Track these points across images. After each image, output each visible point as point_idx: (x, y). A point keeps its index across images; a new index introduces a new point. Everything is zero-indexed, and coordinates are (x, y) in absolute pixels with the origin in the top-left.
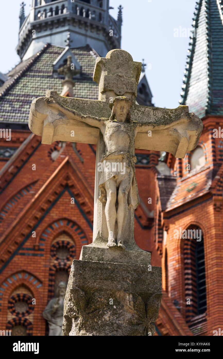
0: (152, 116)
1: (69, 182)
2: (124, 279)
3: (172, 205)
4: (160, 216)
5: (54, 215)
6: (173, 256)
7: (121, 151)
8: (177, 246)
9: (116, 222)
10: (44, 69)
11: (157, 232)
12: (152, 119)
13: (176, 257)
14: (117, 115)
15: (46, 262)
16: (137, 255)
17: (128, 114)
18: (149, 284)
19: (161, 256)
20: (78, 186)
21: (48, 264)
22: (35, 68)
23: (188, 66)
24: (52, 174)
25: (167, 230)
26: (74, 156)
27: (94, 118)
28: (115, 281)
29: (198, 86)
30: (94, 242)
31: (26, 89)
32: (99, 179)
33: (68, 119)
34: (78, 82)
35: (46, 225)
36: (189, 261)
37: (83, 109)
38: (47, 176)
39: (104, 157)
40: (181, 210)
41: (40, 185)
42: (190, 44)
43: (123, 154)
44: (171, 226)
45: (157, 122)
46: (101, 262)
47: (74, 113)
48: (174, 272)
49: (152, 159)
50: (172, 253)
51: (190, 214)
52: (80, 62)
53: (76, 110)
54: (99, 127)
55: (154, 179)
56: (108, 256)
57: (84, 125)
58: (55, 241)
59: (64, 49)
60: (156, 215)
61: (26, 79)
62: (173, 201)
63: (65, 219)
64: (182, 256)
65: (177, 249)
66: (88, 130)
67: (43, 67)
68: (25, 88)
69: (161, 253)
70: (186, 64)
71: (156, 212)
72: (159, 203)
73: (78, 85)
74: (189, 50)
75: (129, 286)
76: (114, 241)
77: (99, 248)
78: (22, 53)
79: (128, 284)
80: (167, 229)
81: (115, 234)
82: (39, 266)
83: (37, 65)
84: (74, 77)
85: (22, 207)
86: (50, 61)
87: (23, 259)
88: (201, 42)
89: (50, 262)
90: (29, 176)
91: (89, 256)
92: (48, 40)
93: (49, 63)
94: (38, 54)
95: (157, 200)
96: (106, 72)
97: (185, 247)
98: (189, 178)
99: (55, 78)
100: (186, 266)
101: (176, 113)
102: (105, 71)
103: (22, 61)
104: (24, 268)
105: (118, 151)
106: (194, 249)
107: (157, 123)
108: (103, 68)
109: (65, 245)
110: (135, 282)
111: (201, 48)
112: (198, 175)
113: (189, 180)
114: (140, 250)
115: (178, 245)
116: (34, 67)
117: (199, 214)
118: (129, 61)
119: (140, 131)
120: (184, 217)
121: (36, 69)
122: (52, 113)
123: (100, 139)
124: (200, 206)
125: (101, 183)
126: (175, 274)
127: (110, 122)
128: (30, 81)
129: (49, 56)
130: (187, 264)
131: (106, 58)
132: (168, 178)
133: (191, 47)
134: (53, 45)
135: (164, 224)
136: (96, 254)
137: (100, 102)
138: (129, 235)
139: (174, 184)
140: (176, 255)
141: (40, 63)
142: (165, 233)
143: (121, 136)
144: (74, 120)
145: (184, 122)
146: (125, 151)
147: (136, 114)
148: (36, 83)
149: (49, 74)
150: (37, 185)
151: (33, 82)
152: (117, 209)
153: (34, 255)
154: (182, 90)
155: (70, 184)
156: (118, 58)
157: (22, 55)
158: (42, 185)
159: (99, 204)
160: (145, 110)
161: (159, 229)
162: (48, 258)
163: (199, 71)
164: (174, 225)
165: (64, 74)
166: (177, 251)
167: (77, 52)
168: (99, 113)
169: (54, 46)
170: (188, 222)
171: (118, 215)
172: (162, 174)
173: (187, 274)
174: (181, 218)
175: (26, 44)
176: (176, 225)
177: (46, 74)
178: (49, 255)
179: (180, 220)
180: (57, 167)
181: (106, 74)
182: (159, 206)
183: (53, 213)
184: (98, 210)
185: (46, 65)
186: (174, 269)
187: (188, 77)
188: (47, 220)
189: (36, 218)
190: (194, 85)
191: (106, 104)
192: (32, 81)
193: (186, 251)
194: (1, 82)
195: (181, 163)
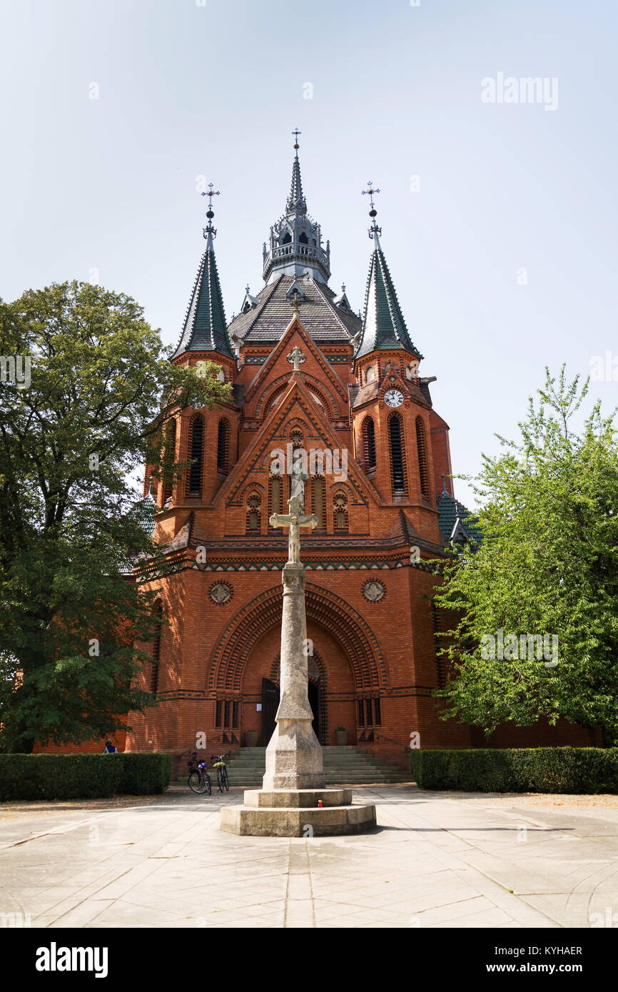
1: (297, 396)
3: (356, 403)
4: (350, 410)
20: (303, 399)
31: (270, 312)
35: (286, 422)
36: (367, 437)
40: (361, 407)
51: (367, 410)
61: (271, 304)
62: (357, 401)
63: (296, 418)
64: (363, 434)
71: (349, 408)
72: (350, 401)
78: (266, 280)
80: (354, 418)
83: (277, 291)
92: (282, 271)
93: (284, 290)
94: (277, 282)
95: (349, 399)
97: (364, 428)
98: (366, 387)
103: (267, 287)
106: (369, 429)
109: (298, 432)
112: (371, 386)
115: (360, 427)
116: (275, 293)
117: (371, 410)
120: (362, 411)
121: (277, 295)
124: (371, 405)
128: (273, 305)
129: (284, 285)
132: (355, 385)
134: (285, 275)
135: (353, 415)
139: (358, 389)
141: (279, 289)
142: (354, 420)
153: (281, 440)
155: (298, 398)
161: (350, 419)
162: (289, 441)
166: (360, 431)
170: (365, 414)
173: (366, 444)
175: (269, 274)
176: (359, 416)
177: (283, 300)
178: (289, 439)
179: (361, 413)
182: (350, 405)
183: (290, 415)
185: (282, 292)
188: (287, 419)
189: (281, 419)
194: (255, 305)
195: (361, 377)
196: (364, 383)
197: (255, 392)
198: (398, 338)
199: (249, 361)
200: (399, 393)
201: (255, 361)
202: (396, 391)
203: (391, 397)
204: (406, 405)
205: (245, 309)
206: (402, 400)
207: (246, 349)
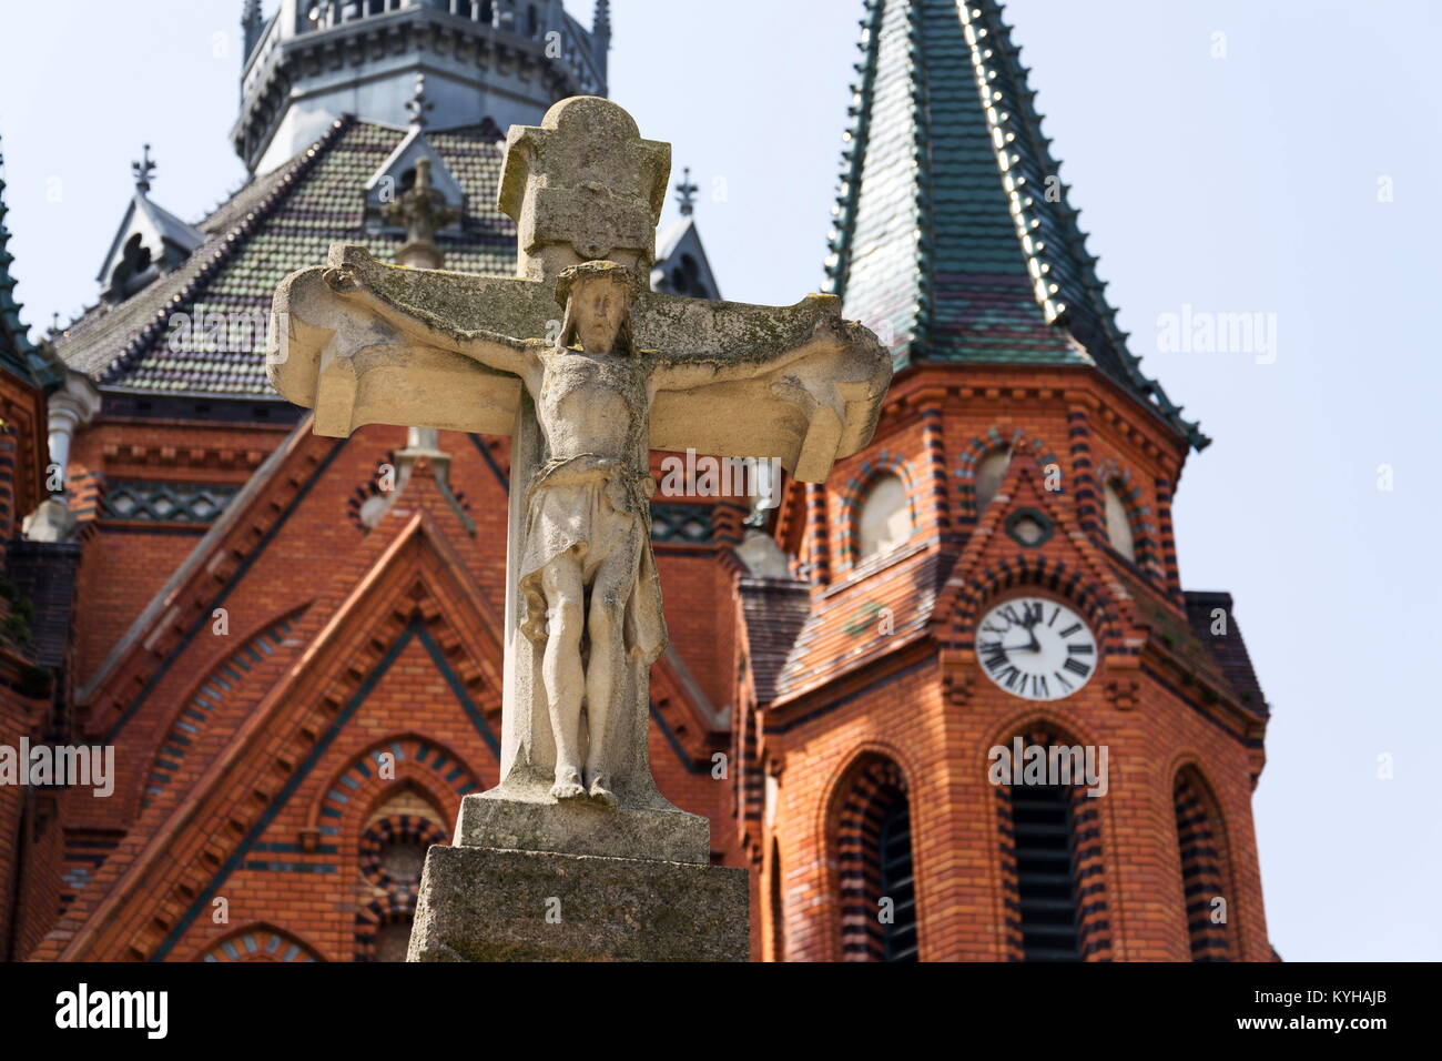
0: (710, 332)
1: (423, 604)
2: (612, 912)
3: (792, 682)
4: (751, 724)
5: (373, 722)
6: (802, 865)
7: (598, 457)
8: (812, 831)
9: (585, 711)
10: (333, 204)
11: (742, 781)
12: (709, 341)
13: (810, 870)
14: (582, 327)
15: (343, 894)
16: (660, 828)
17: (623, 325)
18: (704, 931)
19: (757, 867)
20: (457, 620)
21: (350, 898)
22: (301, 203)
23: (845, 190)
24: (362, 576)
25: (777, 775)
26: (442, 510)
27: (500, 341)
28: (581, 919)
29: (881, 260)
30: (506, 783)
31: (267, 279)
32: (521, 558)
33: (408, 346)
34: (453, 251)
35: (343, 759)
36: (858, 884)
37: (460, 310)
38: (345, 583)
39: (536, 479)
40: (829, 700)
41: (320, 615)
42: (852, 111)
43: (607, 468)
44: (793, 758)
45: (726, 352)
46: (528, 852)
47: (428, 322)
48: (806, 923)
49: (721, 520)
50: (796, 856)
51: (860, 715)
52: (459, 179)
53: (436, 311)
54: (519, 373)
55: (730, 593)
56: (556, 832)
57: (466, 365)
58: (376, 817)
59: (405, 134)
60: (738, 721)
61: (270, 243)
62: (798, 668)
63: (411, 738)
64: (833, 864)
65: (813, 839)
66: (482, 382)
67: (330, 200)
68: (263, 274)
69: (758, 854)
70: (838, 182)
71: (738, 711)
72: (749, 676)
73: (454, 261)
74: (848, 131)
75: (630, 939)
76: (575, 779)
77: (521, 804)
78: (251, 152)
79: (626, 931)
80: (777, 768)
81: (579, 753)
82: (317, 906)
83: (309, 191)
84: (441, 232)
85: (257, 696)
86: (355, 177)
87: (262, 885)
88: (892, 105)
89: (358, 894)
90: (280, 586)
91: (487, 834)
92: (346, 102)
93: (350, 185)
94: (311, 153)
95: (742, 667)
96: (544, 176)
97: (844, 832)
98: (855, 585)
99: (370, 238)
100: (849, 901)
101: (795, 322)
102: (538, 173)
103: (252, 179)
104: (266, 916)
105: (589, 457)
106: (873, 840)
107: (728, 357)
108: (533, 164)
109: (412, 830)
110: (655, 923)
111: (892, 127)
112: (888, 577)
113: (853, 593)
114: (670, 810)
115: (817, 827)
116: (297, 199)
117: (891, 714)
118: (625, 139)
119: (666, 387)
120: (836, 727)
121: (304, 207)
122: (351, 325)
123: (524, 414)
124: (893, 685)
125: (527, 570)
126: (808, 932)
127: (559, 352)
128: (282, 248)
129: (351, 158)
130: (851, 892)
131: (544, 127)
132: (778, 585)
133: (855, 123)
134: (362, 119)
135: (766, 752)
136: (513, 825)
137: (523, 283)
138: (631, 758)
139: (803, 607)
140: (809, 863)
141: (318, 183)
142: (771, 783)
143: (598, 402)
144: (430, 346)
145: (824, 354)
146: (614, 456)
147: (652, 326)
148: (304, 255)
149: (350, 225)
150: (309, 616)
151: (294, 253)
152: (585, 665)
153: (301, 868)
154: (825, 275)
155: (428, 613)
156: (587, 127)
157: (255, 157)
158: (329, 617)
159: (523, 646)
160: (683, 313)
161: (750, 771)
162: (353, 879)
163: (887, 206)
164: (801, 756)
165: (405, 221)
166: (813, 848)
167: (449, 143)
168: (519, 322)
169: (367, 125)
170: (852, 745)
171: (589, 683)
172: (757, 575)
173: (853, 929)
174: (828, 730)
175: (269, 118)
176: (808, 756)
177: (341, 224)
178: (354, 869)
179: (824, 738)
180: (381, 552)
181: (545, 185)
182: (746, 689)
183: (368, 716)
184: (517, 667)
185: (340, 192)
186: (805, 911)
187: (848, 227)
188: (346, 741)
189: (307, 735)
190: (866, 255)
191: (545, 290)
192: (290, 248)
193: (845, 848)
194: (177, 253)
195: (823, 534)
196: (840, 564)
197: (147, 686)
198: (1052, 312)
199: (124, 506)
200: (1068, 618)
201: (163, 508)
202: (1049, 608)
203: (1016, 637)
204: (1115, 689)
205: (121, 275)
206: (1090, 660)
207: (111, 441)
